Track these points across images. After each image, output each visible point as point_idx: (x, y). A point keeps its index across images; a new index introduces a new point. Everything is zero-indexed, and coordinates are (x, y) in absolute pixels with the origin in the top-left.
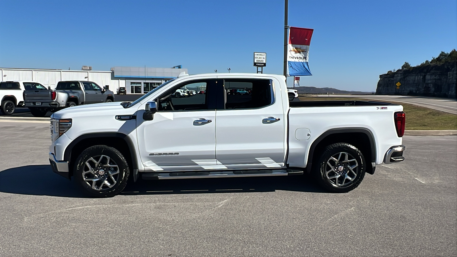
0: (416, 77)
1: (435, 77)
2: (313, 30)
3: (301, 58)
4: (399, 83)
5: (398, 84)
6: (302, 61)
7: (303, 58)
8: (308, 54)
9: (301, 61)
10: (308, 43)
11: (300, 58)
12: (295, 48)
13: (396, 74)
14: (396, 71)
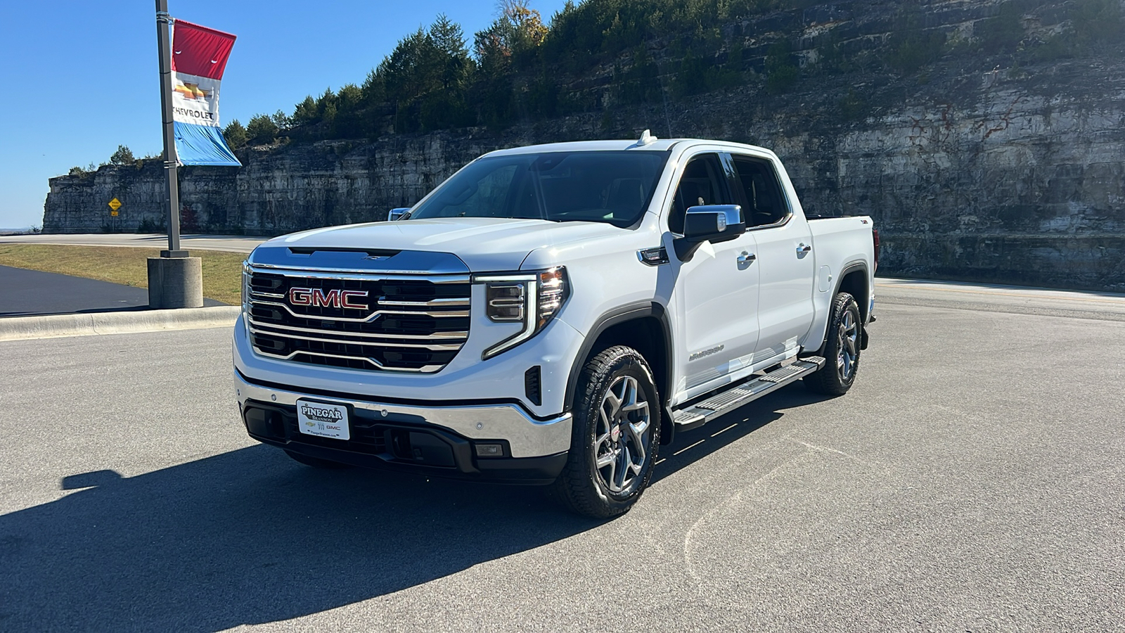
0: (157, 186)
1: (206, 187)
2: (234, 38)
3: (200, 114)
4: (115, 200)
5: (114, 204)
6: (204, 124)
7: (204, 116)
8: (217, 102)
9: (201, 122)
10: (217, 74)
11: (197, 114)
12: (182, 84)
13: (100, 175)
14: (96, 169)
